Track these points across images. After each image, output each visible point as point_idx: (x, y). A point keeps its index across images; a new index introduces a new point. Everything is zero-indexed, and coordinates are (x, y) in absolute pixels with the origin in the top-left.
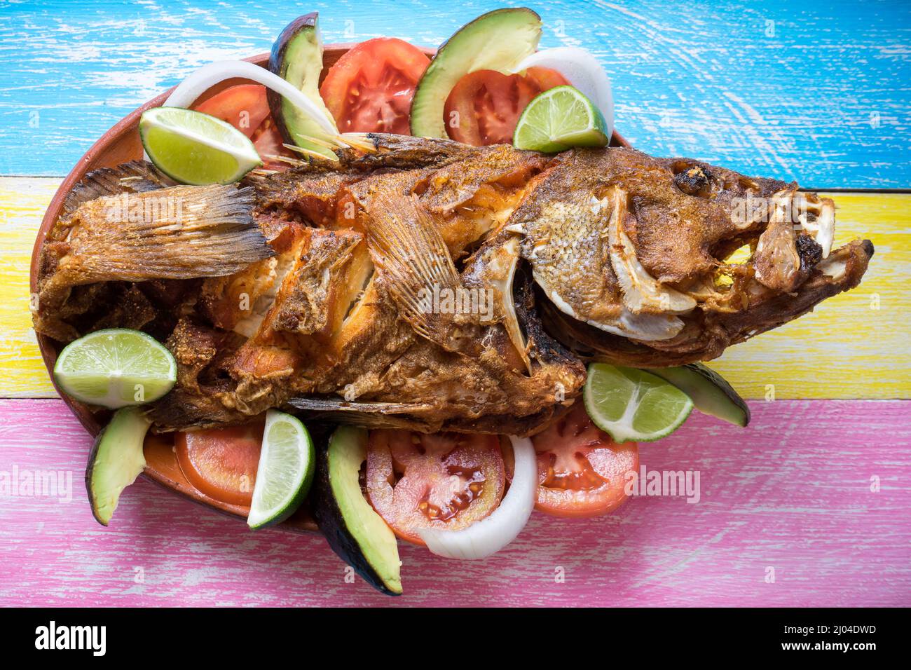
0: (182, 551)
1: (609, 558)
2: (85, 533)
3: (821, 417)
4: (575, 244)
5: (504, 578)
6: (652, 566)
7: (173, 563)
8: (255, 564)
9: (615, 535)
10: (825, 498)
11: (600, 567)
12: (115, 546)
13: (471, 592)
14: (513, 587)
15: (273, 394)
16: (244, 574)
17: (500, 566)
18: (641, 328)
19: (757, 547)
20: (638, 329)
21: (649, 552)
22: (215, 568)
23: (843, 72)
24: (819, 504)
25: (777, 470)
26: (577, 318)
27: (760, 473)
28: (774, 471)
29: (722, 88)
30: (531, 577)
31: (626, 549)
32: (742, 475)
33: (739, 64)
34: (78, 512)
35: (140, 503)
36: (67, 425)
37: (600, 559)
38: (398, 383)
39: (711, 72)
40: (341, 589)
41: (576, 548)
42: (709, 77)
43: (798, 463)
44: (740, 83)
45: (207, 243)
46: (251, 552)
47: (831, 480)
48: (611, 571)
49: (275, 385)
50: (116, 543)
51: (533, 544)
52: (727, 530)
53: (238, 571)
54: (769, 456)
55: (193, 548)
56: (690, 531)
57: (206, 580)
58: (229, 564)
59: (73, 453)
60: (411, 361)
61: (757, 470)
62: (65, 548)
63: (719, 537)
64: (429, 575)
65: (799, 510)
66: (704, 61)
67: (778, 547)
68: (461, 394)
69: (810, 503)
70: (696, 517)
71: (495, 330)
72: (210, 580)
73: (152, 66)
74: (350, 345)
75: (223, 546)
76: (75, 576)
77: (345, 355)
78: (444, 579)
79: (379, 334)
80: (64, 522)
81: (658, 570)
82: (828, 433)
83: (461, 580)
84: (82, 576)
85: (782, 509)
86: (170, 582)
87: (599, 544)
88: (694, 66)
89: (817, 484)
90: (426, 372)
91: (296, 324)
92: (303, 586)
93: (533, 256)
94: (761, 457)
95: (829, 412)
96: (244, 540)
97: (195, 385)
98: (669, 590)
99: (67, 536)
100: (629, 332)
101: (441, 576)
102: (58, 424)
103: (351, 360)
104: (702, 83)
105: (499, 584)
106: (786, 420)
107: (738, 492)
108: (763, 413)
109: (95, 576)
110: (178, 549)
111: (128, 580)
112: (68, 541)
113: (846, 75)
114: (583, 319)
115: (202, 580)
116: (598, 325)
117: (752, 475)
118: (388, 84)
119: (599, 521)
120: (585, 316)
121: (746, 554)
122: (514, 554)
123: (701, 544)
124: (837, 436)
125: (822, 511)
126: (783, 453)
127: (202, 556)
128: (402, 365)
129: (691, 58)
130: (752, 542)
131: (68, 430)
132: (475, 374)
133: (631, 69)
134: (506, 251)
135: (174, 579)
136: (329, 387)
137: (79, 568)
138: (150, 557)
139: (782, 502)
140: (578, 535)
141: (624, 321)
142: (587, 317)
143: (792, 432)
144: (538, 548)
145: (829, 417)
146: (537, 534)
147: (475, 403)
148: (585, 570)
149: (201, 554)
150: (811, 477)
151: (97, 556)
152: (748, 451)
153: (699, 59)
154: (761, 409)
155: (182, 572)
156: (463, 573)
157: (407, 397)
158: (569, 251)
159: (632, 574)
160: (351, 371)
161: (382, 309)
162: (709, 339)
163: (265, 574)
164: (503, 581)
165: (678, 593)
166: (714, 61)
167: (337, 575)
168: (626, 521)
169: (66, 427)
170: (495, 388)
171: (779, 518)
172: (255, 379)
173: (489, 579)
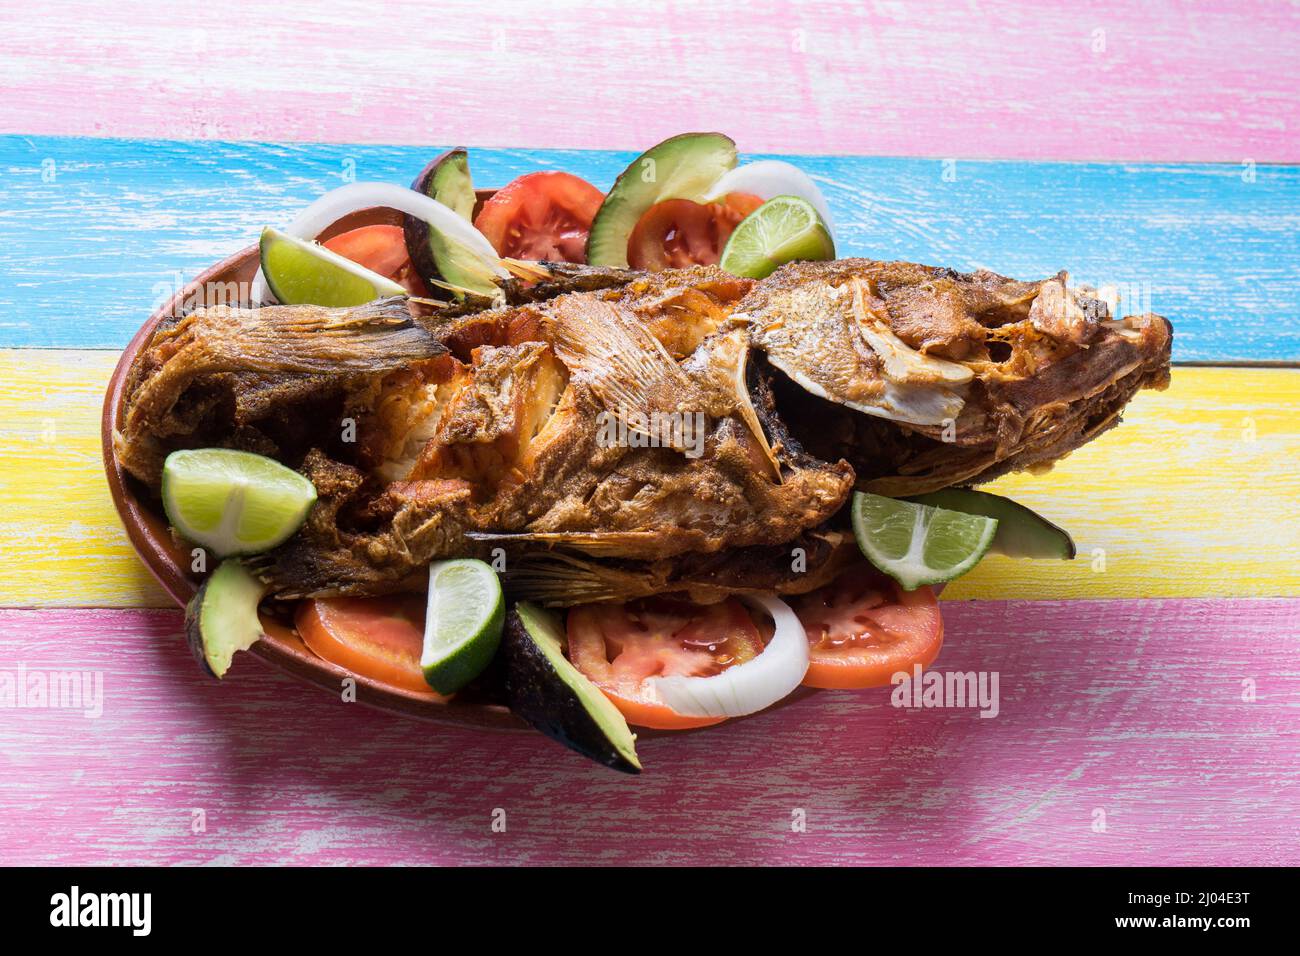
0: (292, 805)
1: (926, 804)
2: (146, 783)
3: (1181, 618)
4: (815, 326)
5: (777, 833)
6: (992, 814)
7: (279, 823)
8: (404, 821)
9: (929, 773)
10: (1215, 720)
11: (916, 816)
12: (191, 801)
13: (732, 854)
14: (794, 845)
15: (442, 528)
16: (388, 836)
17: (769, 818)
18: (912, 408)
19: (1135, 785)
20: (909, 409)
21: (982, 795)
22: (344, 829)
23: (1108, 241)
24: (1208, 726)
25: (1139, 685)
26: (831, 399)
27: (1114, 689)
28: (1134, 685)
29: (964, 257)
30: (818, 832)
31: (948, 790)
32: (1092, 691)
33: (980, 234)
34: (136, 755)
35: (229, 741)
36: (123, 640)
37: (914, 805)
38: (609, 506)
39: (947, 242)
40: (536, 853)
41: (876, 790)
42: (946, 247)
43: (1165, 676)
44: (986, 252)
45: (358, 340)
46: (398, 805)
47: (1216, 696)
48: (932, 821)
49: (446, 513)
50: (192, 796)
51: (812, 785)
52: (1087, 763)
53: (379, 831)
54: (1124, 667)
55: (310, 801)
56: (1036, 765)
57: (331, 845)
58: (364, 822)
59: (131, 676)
60: (625, 476)
61: (1112, 685)
62: (114, 804)
63: (1078, 773)
64: (667, 832)
65: (1182, 735)
66: (937, 231)
67: (1166, 784)
68: (694, 513)
69: (1195, 726)
70: (1039, 747)
71: (731, 420)
72: (336, 846)
73: (243, 235)
74: (544, 456)
75: (355, 797)
76: (129, 843)
77: (538, 470)
78: (689, 837)
79: (581, 441)
80: (115, 769)
81: (1001, 818)
82: (1197, 638)
83: (714, 837)
84: (140, 843)
85: (1157, 734)
86: (276, 849)
87: (908, 785)
88: (925, 236)
89: (1199, 701)
90: (646, 488)
91: (473, 430)
92: (479, 851)
93: (766, 339)
94: (1114, 669)
95: (1191, 612)
96: (386, 788)
97: (333, 527)
98: (1021, 846)
99: (117, 787)
100: (898, 413)
101: (683, 832)
102: (109, 640)
103: (545, 479)
104: (939, 253)
105: (771, 841)
106: (1135, 622)
107: (1091, 713)
108: (1103, 614)
109: (161, 842)
110: (288, 803)
111: (211, 847)
112: (119, 796)
113: (1113, 245)
114: (839, 400)
115: (325, 844)
116: (858, 407)
117: (1105, 691)
118: (555, 226)
119: (903, 754)
120: (841, 396)
121: (1123, 795)
122: (787, 800)
123: (1056, 782)
124: (1210, 642)
125: (1216, 736)
126: (1141, 663)
127: (324, 812)
128: (613, 484)
129: (920, 228)
130: (1126, 778)
131: (123, 647)
132: (711, 480)
133: (848, 239)
134: (732, 340)
135: (281, 845)
136: (517, 516)
137: (135, 832)
138: (244, 815)
139: (1156, 726)
140: (876, 773)
141: (890, 399)
142: (843, 396)
143: (1148, 638)
144: (822, 792)
145: (1192, 618)
146: (817, 773)
147: (714, 526)
148: (895, 818)
149: (322, 809)
150: (1185, 692)
151: (164, 815)
152: (1092, 661)
153: (930, 229)
154: (1099, 609)
155: (294, 835)
156: (717, 828)
157: (623, 525)
158: (809, 333)
159: (962, 824)
160: (545, 493)
161: (584, 410)
162: (998, 420)
163: (421, 834)
164: (777, 837)
165: (1036, 850)
166: (948, 230)
167: (530, 833)
168: (940, 753)
169: (121, 643)
170: (739, 496)
171: (1159, 747)
172: (419, 506)
173: (756, 835)
